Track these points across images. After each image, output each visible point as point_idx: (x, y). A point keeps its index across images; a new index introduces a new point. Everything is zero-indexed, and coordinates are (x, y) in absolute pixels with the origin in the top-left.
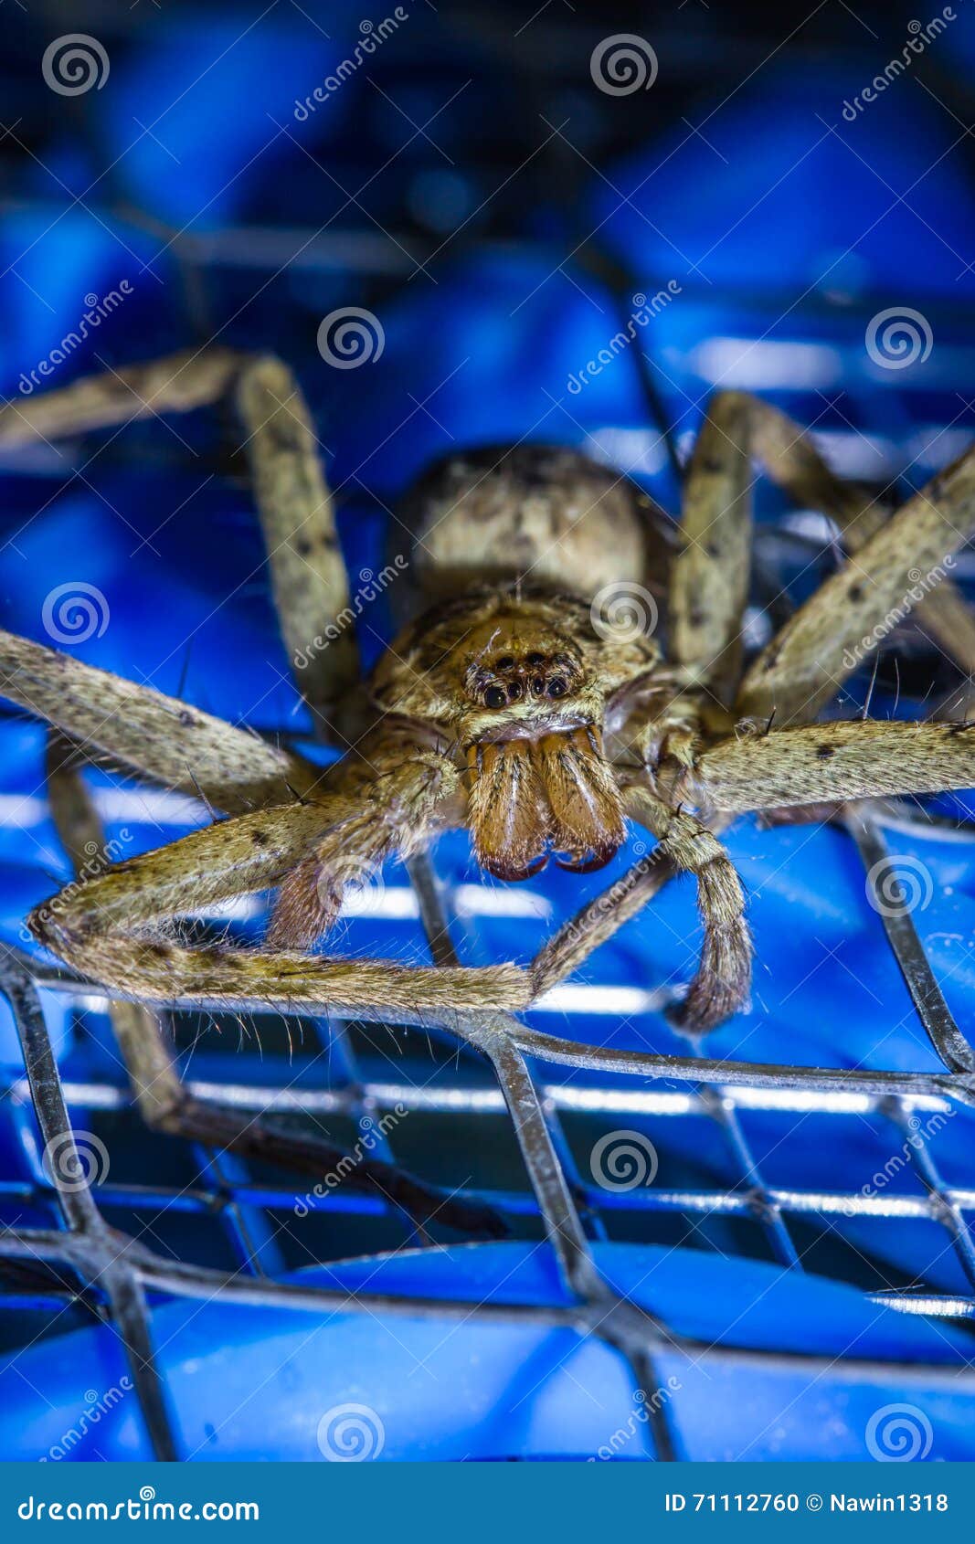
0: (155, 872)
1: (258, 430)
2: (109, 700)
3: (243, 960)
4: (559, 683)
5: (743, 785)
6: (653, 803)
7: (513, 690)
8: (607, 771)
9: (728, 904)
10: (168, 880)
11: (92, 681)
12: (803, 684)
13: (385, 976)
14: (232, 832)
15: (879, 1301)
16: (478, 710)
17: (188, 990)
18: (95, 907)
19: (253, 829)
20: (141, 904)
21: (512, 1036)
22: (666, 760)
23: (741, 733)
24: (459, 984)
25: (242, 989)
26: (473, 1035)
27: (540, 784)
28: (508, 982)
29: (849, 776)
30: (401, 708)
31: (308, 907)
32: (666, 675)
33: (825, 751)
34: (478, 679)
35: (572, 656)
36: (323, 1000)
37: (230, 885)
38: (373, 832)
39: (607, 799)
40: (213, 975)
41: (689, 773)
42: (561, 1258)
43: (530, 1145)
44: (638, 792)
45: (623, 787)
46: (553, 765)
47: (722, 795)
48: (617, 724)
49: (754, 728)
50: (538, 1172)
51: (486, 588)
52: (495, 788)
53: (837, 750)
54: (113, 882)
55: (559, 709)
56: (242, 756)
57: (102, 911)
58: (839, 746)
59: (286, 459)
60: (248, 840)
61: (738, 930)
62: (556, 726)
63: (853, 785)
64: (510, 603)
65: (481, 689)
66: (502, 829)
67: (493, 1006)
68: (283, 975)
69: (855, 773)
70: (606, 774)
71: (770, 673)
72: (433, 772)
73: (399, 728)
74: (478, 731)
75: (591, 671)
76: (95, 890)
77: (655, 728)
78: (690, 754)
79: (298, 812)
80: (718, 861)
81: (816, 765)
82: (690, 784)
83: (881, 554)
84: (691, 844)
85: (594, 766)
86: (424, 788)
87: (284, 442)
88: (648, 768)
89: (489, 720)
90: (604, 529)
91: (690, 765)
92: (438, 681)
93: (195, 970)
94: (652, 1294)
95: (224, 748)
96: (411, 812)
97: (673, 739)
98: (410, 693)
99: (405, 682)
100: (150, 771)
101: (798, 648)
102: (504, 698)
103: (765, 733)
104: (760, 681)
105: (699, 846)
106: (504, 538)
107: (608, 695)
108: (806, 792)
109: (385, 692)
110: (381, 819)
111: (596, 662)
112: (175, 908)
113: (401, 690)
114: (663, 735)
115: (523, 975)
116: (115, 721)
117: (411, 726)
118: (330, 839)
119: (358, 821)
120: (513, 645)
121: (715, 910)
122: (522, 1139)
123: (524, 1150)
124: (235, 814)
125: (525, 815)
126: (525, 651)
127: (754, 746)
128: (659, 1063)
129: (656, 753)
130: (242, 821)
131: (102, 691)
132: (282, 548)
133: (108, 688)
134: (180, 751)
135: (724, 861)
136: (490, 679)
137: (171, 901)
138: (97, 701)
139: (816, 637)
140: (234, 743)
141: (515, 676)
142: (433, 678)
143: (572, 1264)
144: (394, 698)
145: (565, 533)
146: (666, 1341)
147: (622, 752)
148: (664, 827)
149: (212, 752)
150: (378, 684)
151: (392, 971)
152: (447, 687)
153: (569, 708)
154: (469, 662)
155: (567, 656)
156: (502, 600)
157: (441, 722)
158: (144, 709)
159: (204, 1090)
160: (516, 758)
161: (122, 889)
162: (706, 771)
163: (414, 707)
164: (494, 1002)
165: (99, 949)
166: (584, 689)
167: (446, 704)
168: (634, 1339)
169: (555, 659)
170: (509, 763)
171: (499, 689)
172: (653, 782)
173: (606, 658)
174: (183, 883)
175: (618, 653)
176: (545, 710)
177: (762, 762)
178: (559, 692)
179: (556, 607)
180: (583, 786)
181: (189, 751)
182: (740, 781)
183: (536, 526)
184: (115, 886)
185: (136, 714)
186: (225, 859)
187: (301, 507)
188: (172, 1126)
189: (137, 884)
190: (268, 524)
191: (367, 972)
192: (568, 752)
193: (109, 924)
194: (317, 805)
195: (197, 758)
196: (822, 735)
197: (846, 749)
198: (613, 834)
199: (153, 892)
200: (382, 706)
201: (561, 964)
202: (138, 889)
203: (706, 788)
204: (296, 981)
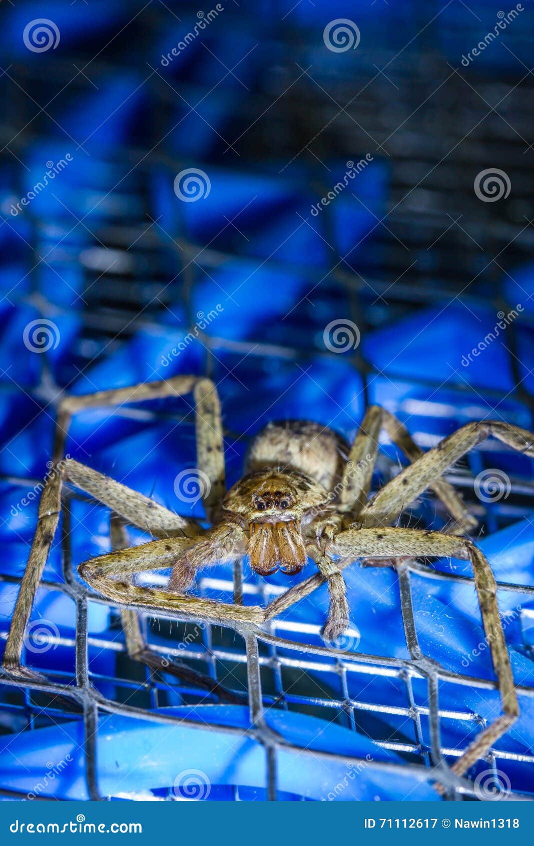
0: (126, 556)
1: (199, 404)
2: (123, 496)
3: (156, 592)
4: (285, 502)
5: (350, 547)
6: (316, 551)
7: (267, 504)
8: (301, 538)
9: (339, 589)
10: (131, 559)
11: (117, 488)
12: (382, 513)
13: (209, 605)
14: (158, 545)
15: (376, 743)
16: (254, 510)
17: (134, 601)
18: (101, 566)
19: (166, 544)
20: (120, 567)
21: (255, 633)
22: (324, 535)
23: (351, 528)
24: (237, 611)
25: (154, 603)
26: (241, 631)
27: (275, 539)
28: (256, 613)
29: (388, 547)
30: (229, 508)
31: (181, 575)
32: (333, 507)
33: (380, 537)
34: (256, 499)
35: (291, 494)
36: (185, 611)
37: (155, 564)
38: (206, 549)
39: (299, 548)
40: (144, 597)
41: (332, 541)
42: (251, 712)
43: (251, 671)
44: (313, 547)
45: (307, 545)
46: (280, 533)
47: (342, 550)
48: (309, 521)
49: (357, 526)
50: (251, 681)
51: (269, 468)
52: (258, 540)
53: (384, 537)
54: (110, 557)
55: (284, 513)
56: (170, 521)
57: (104, 568)
58: (385, 535)
59: (208, 416)
60: (164, 548)
61: (343, 600)
62: (283, 518)
63: (389, 551)
64: (276, 474)
65: (256, 503)
66: (259, 555)
67: (249, 621)
68: (170, 599)
69: (390, 546)
70: (300, 539)
71: (370, 508)
72: (232, 530)
73: (230, 516)
74: (253, 518)
75: (299, 500)
76: (103, 560)
77: (321, 524)
78: (332, 534)
79: (184, 540)
80: (337, 574)
81: (376, 542)
82: (332, 546)
83: (416, 468)
84: (327, 567)
85: (295, 535)
86: (228, 535)
87: (208, 411)
88: (318, 538)
89: (258, 515)
90: (321, 452)
91: (332, 538)
92: (244, 499)
93: (137, 594)
94: (283, 727)
95: (163, 517)
96: (222, 544)
97: (327, 528)
98: (233, 503)
99: (233, 499)
100: (136, 523)
101: (381, 500)
102: (264, 507)
103: (360, 529)
104: (366, 511)
105: (330, 567)
106: (281, 452)
107: (305, 510)
108: (373, 552)
109: (226, 503)
110: (210, 545)
111: (302, 497)
112: (133, 570)
113: (231, 502)
114: (324, 526)
115: (261, 610)
116: (124, 503)
117: (232, 515)
118: (192, 550)
119: (202, 545)
120: (271, 488)
121: (334, 592)
122: (248, 669)
123: (248, 673)
124: (162, 539)
125: (268, 551)
126: (275, 490)
127: (355, 533)
128: (306, 647)
129: (321, 533)
130: (162, 541)
131: (120, 492)
132: (202, 449)
133: (123, 491)
134: (147, 517)
135: (339, 574)
136: (260, 499)
137: (131, 567)
138: (118, 496)
139: (389, 496)
140: (167, 516)
141: (269, 499)
142: (243, 498)
143: (255, 714)
144: (228, 504)
145: (305, 452)
146: (282, 744)
147: (308, 531)
148: (319, 560)
149: (159, 519)
150: (225, 499)
151: (212, 603)
152: (246, 502)
153: (288, 512)
154: (254, 492)
155: (290, 494)
156: (274, 473)
157: (243, 514)
158: (136, 500)
159: (154, 647)
160: (266, 529)
161: (113, 561)
162: (337, 541)
163: (234, 508)
164: (250, 620)
165: (101, 581)
166: (295, 506)
167: (244, 507)
168: (270, 742)
169: (285, 494)
170: (264, 531)
171: (262, 503)
172: (319, 544)
173: (307, 497)
174: (137, 561)
175: (312, 495)
176: (278, 512)
177: (357, 539)
178: (284, 506)
179: (291, 476)
180: (290, 542)
181: (150, 517)
182: (349, 546)
183: (294, 448)
184: (110, 559)
185: (132, 502)
186: (154, 554)
187: (210, 434)
188: (138, 658)
189: (119, 559)
190: (199, 440)
191: (203, 602)
192: (286, 529)
193: (106, 573)
194: (192, 539)
195: (153, 520)
196: (380, 531)
197: (388, 537)
198: (301, 561)
199: (124, 563)
200: (224, 507)
201: (277, 609)
202: (119, 561)
203: (337, 547)
204: (175, 603)
